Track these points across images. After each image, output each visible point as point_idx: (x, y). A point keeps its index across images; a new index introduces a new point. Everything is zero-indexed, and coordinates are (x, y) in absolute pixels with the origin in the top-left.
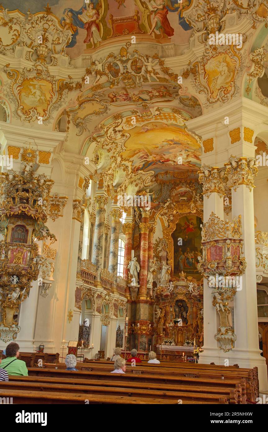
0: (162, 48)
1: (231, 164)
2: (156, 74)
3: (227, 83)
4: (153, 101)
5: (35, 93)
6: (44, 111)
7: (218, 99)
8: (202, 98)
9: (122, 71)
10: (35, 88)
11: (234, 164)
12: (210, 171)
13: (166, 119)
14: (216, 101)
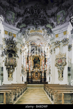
0: (45, 7)
1: (64, 40)
2: (43, 15)
3: (63, 19)
4: (39, 25)
5: (10, 15)
6: (13, 22)
7: (60, 24)
8: (55, 23)
9: (35, 13)
10: (10, 14)
11: (65, 40)
12: (57, 42)
13: (39, 32)
14: (59, 24)
